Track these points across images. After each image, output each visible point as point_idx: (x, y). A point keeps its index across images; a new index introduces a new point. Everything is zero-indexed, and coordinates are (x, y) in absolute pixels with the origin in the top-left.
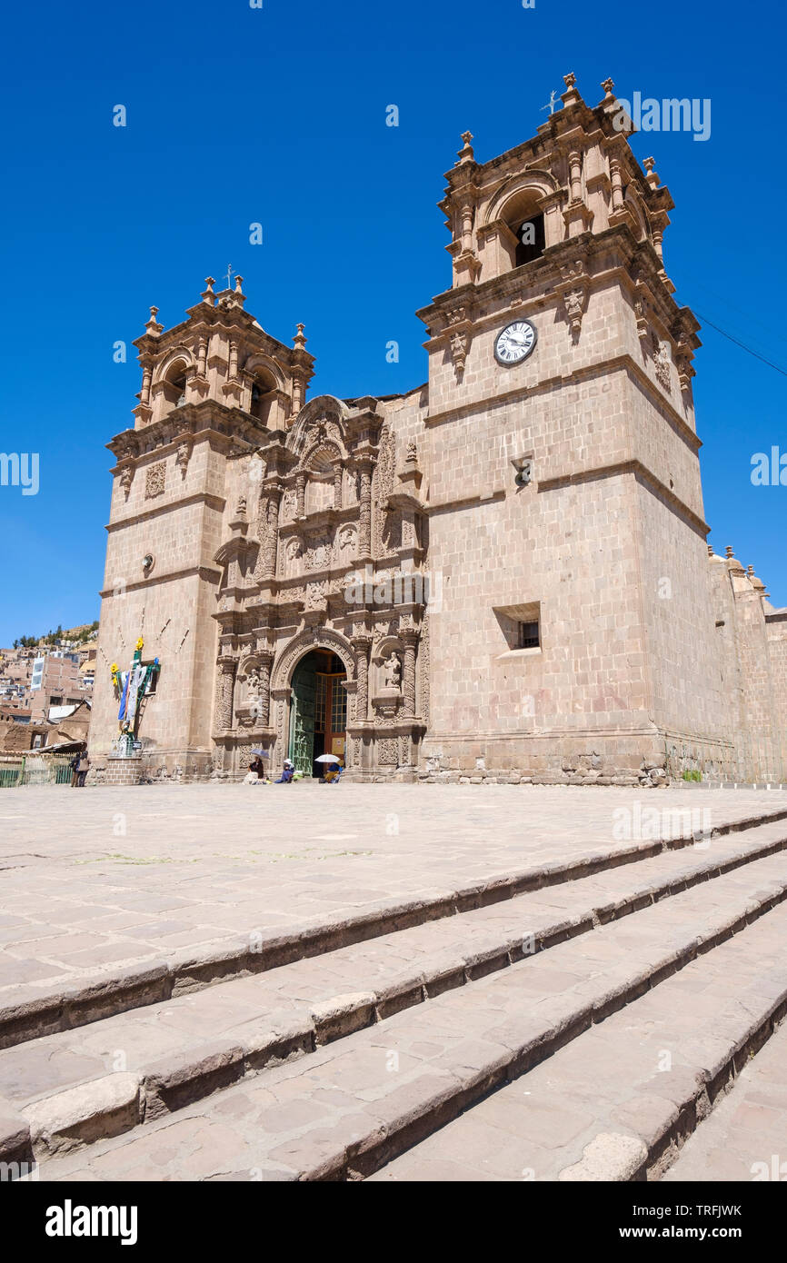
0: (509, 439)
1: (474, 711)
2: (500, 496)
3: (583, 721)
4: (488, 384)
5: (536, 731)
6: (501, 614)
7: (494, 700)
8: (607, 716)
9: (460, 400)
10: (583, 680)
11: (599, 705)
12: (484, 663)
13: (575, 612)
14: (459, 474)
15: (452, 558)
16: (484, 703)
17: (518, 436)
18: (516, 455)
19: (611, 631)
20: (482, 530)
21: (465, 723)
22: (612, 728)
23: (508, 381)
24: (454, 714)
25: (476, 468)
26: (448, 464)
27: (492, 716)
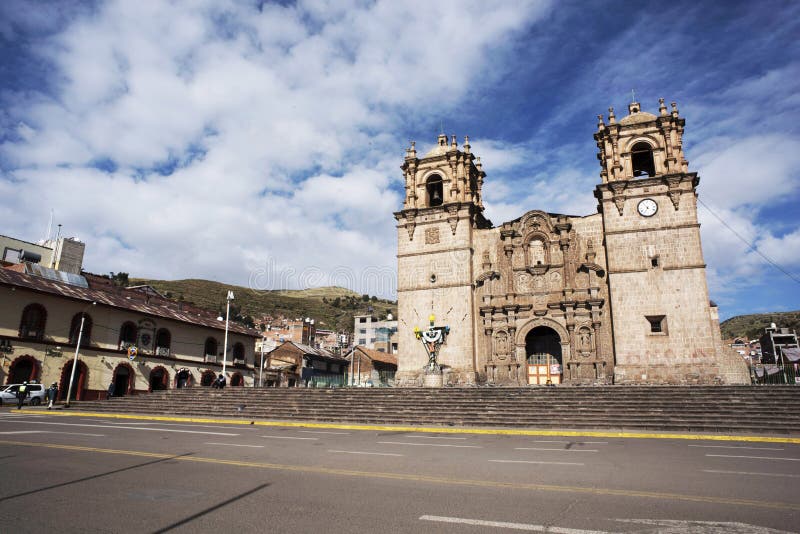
0: (647, 248)
1: (638, 357)
2: (645, 270)
3: (688, 361)
4: (635, 223)
5: (668, 364)
6: (647, 317)
7: (647, 352)
8: (698, 360)
9: (621, 228)
10: (688, 346)
11: (695, 356)
12: (642, 338)
13: (683, 320)
14: (624, 259)
15: (623, 294)
16: (642, 353)
17: (651, 247)
18: (652, 255)
19: (698, 329)
20: (637, 284)
21: (634, 361)
22: (701, 364)
23: (644, 223)
24: (628, 358)
25: (632, 257)
26: (617, 255)
27: (647, 358)
